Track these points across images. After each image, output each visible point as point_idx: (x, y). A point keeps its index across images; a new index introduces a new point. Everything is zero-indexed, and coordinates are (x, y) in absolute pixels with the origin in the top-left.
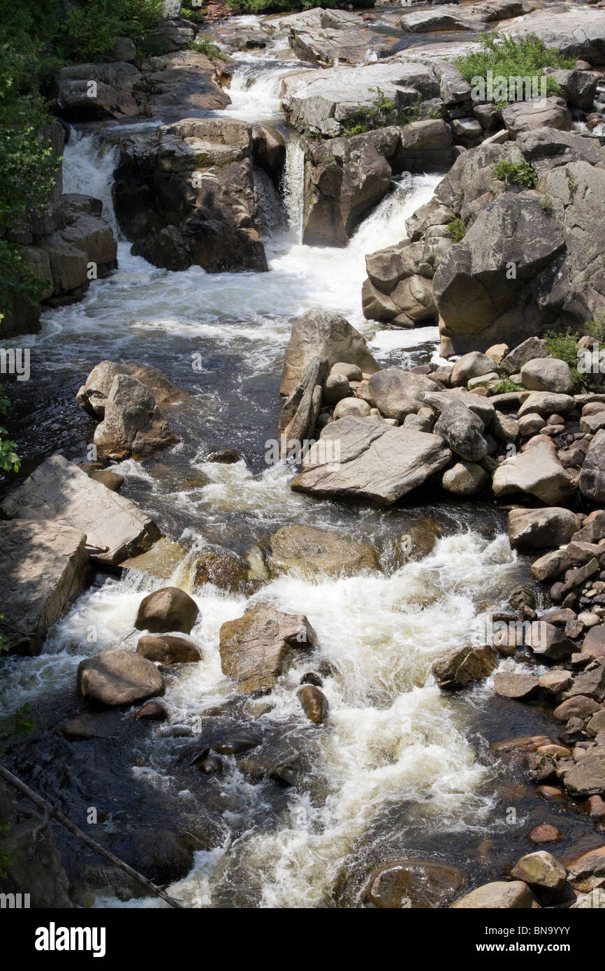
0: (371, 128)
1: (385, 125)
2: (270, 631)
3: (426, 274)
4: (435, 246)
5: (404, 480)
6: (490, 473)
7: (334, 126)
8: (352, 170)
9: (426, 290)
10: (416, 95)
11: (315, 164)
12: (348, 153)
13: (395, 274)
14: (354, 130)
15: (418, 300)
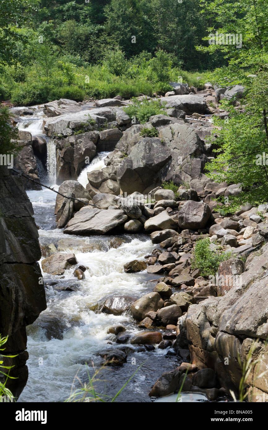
0: (86, 131)
1: (92, 130)
3: (114, 179)
4: (117, 167)
6: (143, 223)
7: (70, 131)
8: (79, 147)
9: (114, 185)
10: (105, 118)
11: (61, 149)
12: (76, 141)
13: (100, 180)
14: (78, 132)
15: (111, 190)
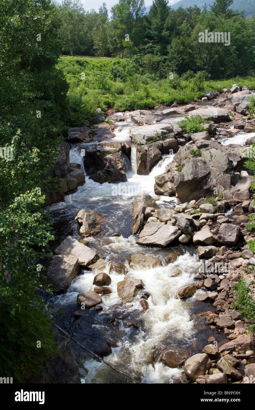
0: (155, 142)
1: (159, 141)
2: (131, 284)
3: (172, 181)
4: (174, 173)
5: (168, 240)
6: (192, 237)
7: (144, 141)
8: (150, 153)
9: (172, 186)
10: (167, 132)
11: (139, 152)
12: (148, 149)
13: (163, 182)
14: (150, 142)
15: (170, 189)
